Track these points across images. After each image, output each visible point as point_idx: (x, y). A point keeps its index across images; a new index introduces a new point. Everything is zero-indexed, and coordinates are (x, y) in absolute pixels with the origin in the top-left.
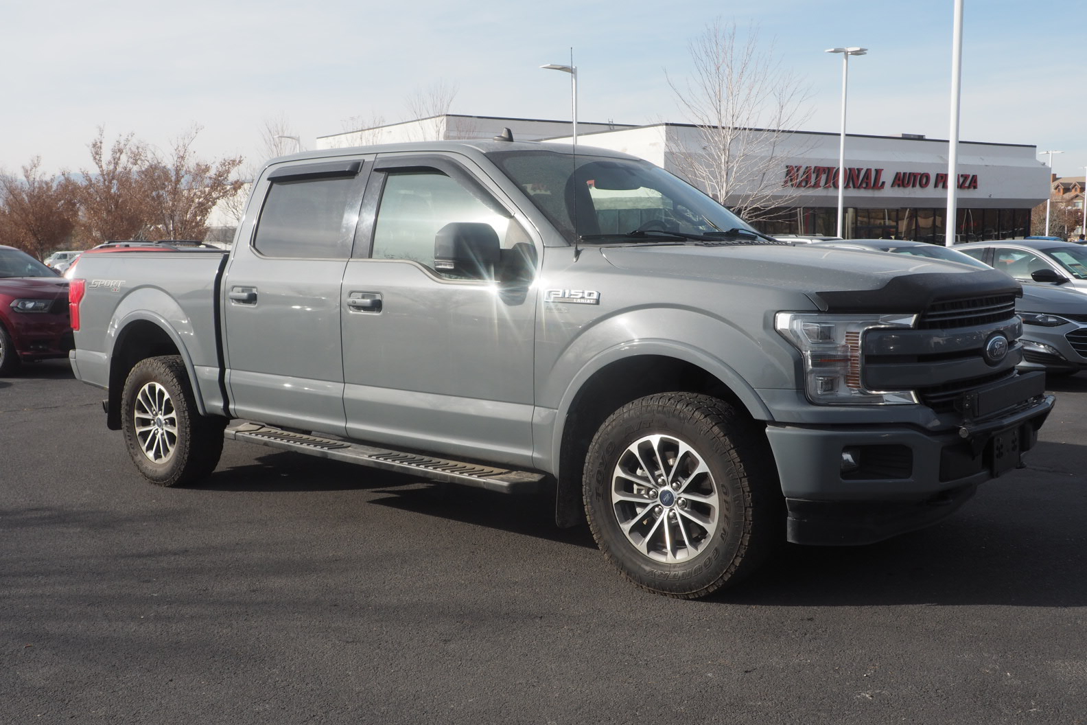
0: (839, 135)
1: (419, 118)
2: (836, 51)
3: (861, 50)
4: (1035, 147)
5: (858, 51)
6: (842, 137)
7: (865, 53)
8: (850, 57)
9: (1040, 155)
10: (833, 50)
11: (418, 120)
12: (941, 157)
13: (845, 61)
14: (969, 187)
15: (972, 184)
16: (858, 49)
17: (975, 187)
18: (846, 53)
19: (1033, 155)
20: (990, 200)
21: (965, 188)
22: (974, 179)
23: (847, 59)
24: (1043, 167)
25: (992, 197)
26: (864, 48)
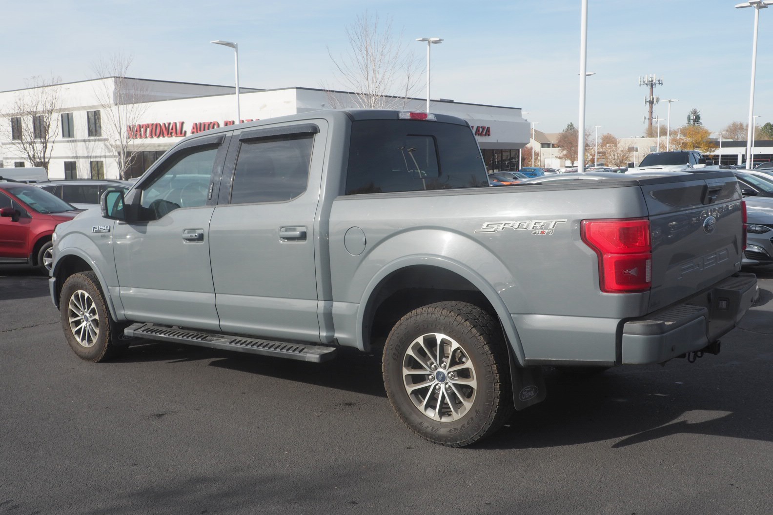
0: (426, 100)
1: (103, 77)
2: (423, 40)
3: (440, 40)
4: (521, 109)
5: (438, 41)
6: (428, 102)
7: (441, 43)
8: (432, 45)
9: (525, 114)
10: (421, 39)
11: (102, 79)
12: (469, 115)
13: (428, 47)
14: (485, 135)
15: (487, 133)
17: (489, 135)
18: (428, 42)
19: (520, 115)
20: (498, 144)
21: (483, 135)
22: (488, 130)
23: (430, 46)
24: (526, 122)
25: (499, 141)
26: (442, 39)
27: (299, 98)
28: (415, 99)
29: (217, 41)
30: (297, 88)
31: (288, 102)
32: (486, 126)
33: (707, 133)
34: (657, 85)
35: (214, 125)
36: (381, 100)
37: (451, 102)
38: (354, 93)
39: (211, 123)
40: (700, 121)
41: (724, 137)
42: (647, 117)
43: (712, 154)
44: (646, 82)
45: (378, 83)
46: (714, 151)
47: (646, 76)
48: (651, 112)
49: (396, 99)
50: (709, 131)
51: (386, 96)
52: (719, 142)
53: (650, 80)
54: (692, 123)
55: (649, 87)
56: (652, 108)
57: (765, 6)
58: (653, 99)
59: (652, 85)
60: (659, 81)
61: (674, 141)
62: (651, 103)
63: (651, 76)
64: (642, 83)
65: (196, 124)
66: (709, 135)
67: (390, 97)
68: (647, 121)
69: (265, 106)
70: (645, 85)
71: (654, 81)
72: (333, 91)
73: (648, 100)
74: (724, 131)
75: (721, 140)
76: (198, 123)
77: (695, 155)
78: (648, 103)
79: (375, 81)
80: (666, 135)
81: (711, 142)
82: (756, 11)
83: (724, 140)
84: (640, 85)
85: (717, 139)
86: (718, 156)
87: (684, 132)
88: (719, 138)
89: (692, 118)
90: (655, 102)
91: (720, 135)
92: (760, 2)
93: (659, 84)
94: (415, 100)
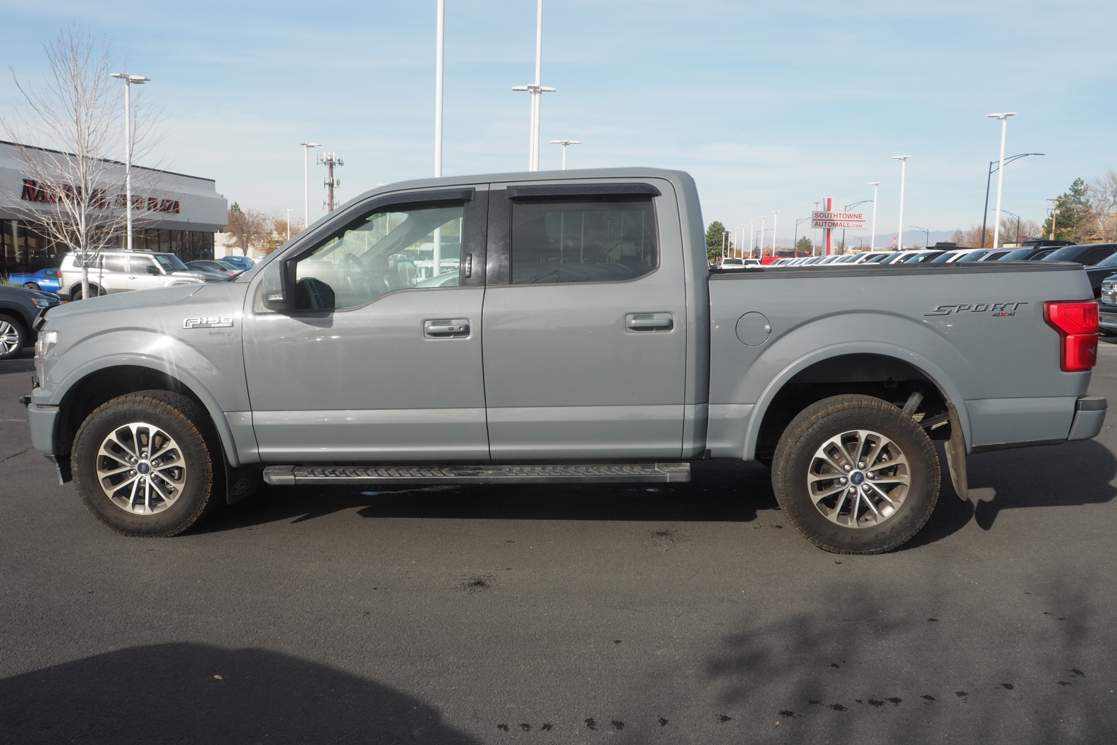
2: (120, 77)
3: (146, 80)
4: (214, 181)
5: (142, 80)
8: (132, 84)
10: (118, 75)
13: (127, 87)
14: (174, 211)
15: (176, 209)
16: (144, 78)
17: (177, 212)
18: (127, 80)
19: (213, 188)
20: (188, 224)
21: (171, 211)
22: (177, 204)
23: (129, 85)
24: (222, 198)
25: (191, 221)
32: (175, 199)
34: (337, 165)
42: (327, 203)
44: (324, 160)
47: (324, 153)
48: (332, 197)
53: (329, 158)
55: (328, 166)
56: (332, 191)
58: (333, 181)
59: (331, 165)
60: (339, 160)
62: (331, 185)
63: (329, 154)
64: (320, 162)
68: (327, 207)
70: (323, 164)
71: (334, 160)
73: (327, 181)
78: (327, 186)
84: (318, 163)
90: (335, 185)
93: (340, 164)
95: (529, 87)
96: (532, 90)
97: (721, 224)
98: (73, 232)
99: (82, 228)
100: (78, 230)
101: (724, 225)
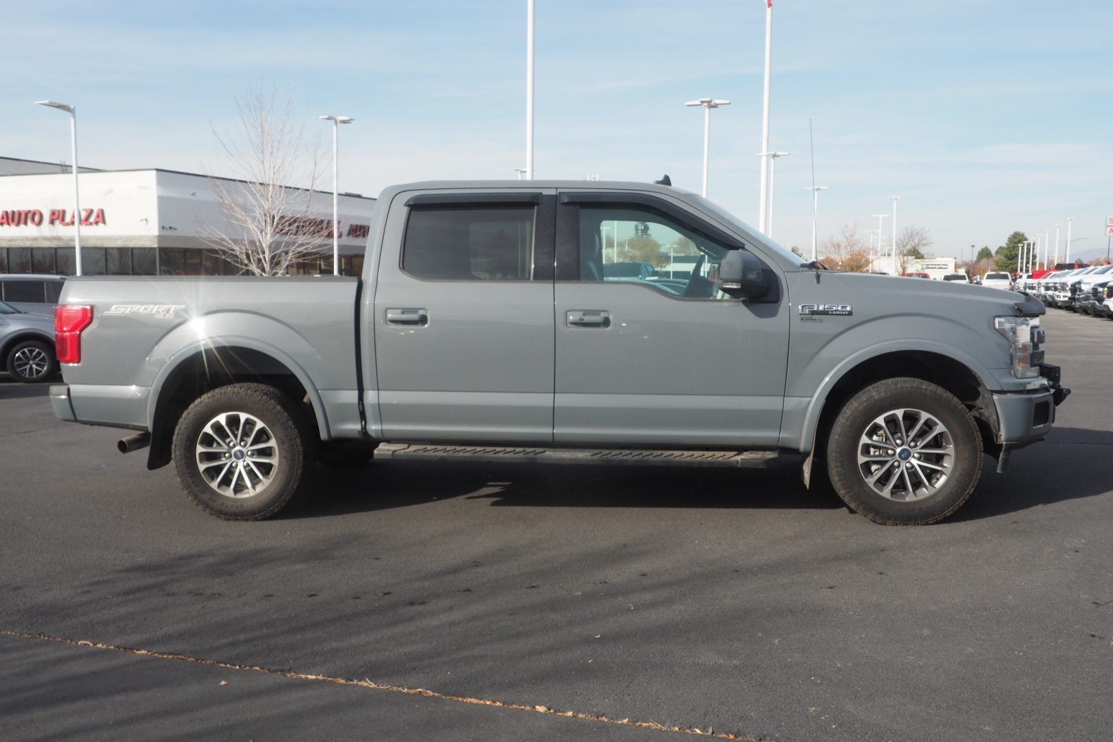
2: (329, 119)
3: (350, 120)
6: (335, 195)
7: (351, 123)
8: (339, 124)
10: (326, 117)
13: (335, 127)
18: (337, 121)
23: (337, 126)
26: (352, 118)
27: (160, 182)
28: (322, 192)
29: (47, 102)
30: (157, 170)
31: (145, 188)
33: (657, 245)
35: (34, 214)
36: (281, 191)
37: (359, 196)
38: (246, 182)
39: (30, 211)
40: (649, 232)
41: (675, 251)
43: (664, 270)
45: (276, 169)
46: (665, 267)
49: (298, 192)
50: (660, 243)
51: (286, 187)
52: (670, 257)
54: (640, 234)
57: (716, 106)
61: (621, 254)
65: (7, 213)
66: (659, 248)
67: (291, 188)
69: (111, 192)
72: (217, 178)
74: (675, 244)
75: (672, 255)
76: (9, 212)
77: (648, 267)
79: (272, 166)
80: (613, 247)
81: (661, 257)
82: (707, 110)
83: (676, 255)
85: (668, 253)
86: (669, 272)
87: (632, 244)
88: (670, 252)
89: (640, 228)
91: (670, 248)
92: (710, 101)
94: (322, 194)
95: (702, 102)
96: (706, 104)
97: (1023, 235)
98: (260, 260)
99: (267, 255)
100: (264, 258)
101: (1026, 235)
